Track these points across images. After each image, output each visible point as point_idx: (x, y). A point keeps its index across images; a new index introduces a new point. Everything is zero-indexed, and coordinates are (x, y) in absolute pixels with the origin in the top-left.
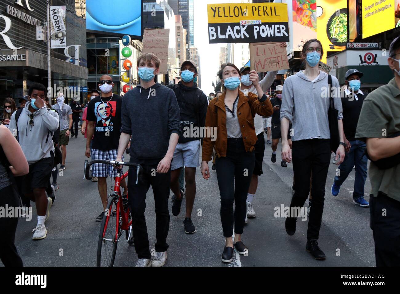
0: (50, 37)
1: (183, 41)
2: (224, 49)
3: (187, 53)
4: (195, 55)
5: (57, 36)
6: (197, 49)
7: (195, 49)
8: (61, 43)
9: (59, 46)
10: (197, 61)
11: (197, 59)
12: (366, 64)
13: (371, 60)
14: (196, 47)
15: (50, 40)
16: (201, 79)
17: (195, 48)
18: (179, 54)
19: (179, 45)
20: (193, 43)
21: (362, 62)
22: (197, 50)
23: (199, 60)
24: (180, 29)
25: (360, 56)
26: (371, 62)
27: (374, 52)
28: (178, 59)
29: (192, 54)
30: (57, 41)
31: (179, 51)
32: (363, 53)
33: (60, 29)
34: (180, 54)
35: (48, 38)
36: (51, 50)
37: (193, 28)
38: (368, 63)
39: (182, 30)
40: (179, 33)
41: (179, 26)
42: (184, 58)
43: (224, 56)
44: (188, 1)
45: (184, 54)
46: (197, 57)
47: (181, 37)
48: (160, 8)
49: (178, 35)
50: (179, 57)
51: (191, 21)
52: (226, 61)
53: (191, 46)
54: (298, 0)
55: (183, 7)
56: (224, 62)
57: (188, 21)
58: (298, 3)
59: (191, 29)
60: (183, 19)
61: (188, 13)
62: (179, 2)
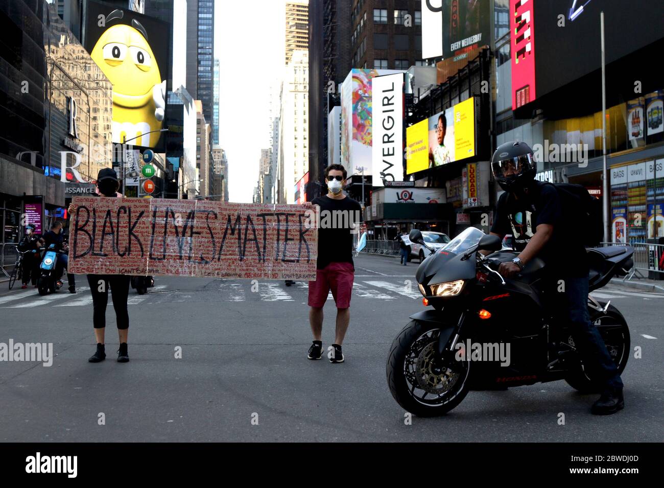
0: (125, 175)
1: (205, 142)
2: (267, 152)
3: (209, 159)
4: (220, 160)
5: (131, 175)
6: (223, 151)
7: (220, 151)
8: (135, 181)
9: (133, 184)
10: (224, 170)
11: (224, 166)
12: (402, 201)
13: (407, 197)
14: (222, 148)
15: (125, 178)
17: (220, 149)
18: (199, 161)
19: (199, 148)
20: (216, 142)
21: (399, 199)
22: (223, 153)
23: (226, 169)
24: (202, 123)
25: (397, 193)
26: (408, 199)
27: (410, 190)
28: (197, 170)
29: (215, 158)
30: (131, 179)
31: (199, 156)
32: (400, 191)
33: (134, 170)
34: (201, 161)
35: (124, 176)
36: (125, 186)
37: (218, 117)
38: (404, 199)
39: (203, 126)
40: (200, 130)
41: (200, 119)
42: (206, 169)
43: (266, 163)
44: (212, 77)
45: (206, 161)
46: (224, 163)
47: (202, 136)
48: (178, 101)
49: (198, 133)
50: (198, 166)
51: (215, 107)
52: (270, 172)
53: (215, 147)
54: (359, 115)
55: (205, 86)
56: (267, 173)
57: (211, 108)
58: (359, 118)
59: (215, 117)
60: (204, 105)
61: (211, 95)
62: (199, 79)
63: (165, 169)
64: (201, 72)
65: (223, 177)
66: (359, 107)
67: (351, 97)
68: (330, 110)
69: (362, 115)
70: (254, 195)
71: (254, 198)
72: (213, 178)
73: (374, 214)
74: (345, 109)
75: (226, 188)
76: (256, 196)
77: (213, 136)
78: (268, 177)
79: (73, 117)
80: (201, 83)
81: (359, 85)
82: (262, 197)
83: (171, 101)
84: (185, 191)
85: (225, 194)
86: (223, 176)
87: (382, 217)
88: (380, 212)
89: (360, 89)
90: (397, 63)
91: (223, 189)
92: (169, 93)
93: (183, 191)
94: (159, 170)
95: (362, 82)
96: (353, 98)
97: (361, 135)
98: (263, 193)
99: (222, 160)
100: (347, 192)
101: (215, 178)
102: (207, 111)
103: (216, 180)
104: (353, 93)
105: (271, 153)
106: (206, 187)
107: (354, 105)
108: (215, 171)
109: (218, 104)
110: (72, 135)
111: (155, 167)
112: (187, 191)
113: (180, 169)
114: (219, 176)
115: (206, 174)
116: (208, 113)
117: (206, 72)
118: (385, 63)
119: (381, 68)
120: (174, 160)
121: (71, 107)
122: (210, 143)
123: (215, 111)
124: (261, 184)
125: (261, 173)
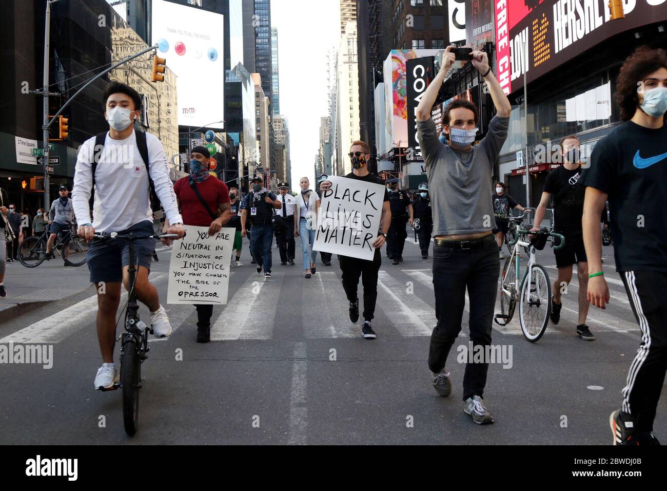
1: (264, 112)
2: (327, 120)
3: (270, 130)
4: (281, 129)
6: (284, 120)
7: (280, 121)
10: (285, 139)
11: (284, 136)
14: (282, 117)
16: (290, 168)
17: (281, 119)
18: (259, 133)
19: (258, 121)
20: (277, 111)
21: (423, 172)
22: (284, 122)
23: (287, 139)
24: (260, 96)
25: (422, 166)
28: (257, 142)
29: (275, 128)
31: (258, 129)
34: (261, 133)
39: (262, 99)
40: (258, 103)
41: (259, 93)
42: (266, 140)
43: (326, 131)
44: (270, 48)
45: (266, 133)
46: (285, 132)
47: (261, 109)
48: (236, 78)
49: (257, 106)
50: (259, 138)
51: (273, 77)
52: (330, 140)
53: (275, 117)
54: (399, 92)
55: (263, 58)
56: (327, 141)
57: (270, 79)
58: (399, 95)
59: (274, 88)
60: (262, 77)
61: (269, 66)
62: (257, 52)
63: (226, 144)
64: (259, 44)
65: (284, 147)
66: (399, 85)
67: (391, 76)
68: (376, 86)
69: (402, 92)
70: (316, 164)
71: (315, 166)
72: (273, 148)
73: (403, 185)
74: (387, 86)
75: (288, 157)
76: (317, 164)
77: (273, 106)
78: (328, 145)
79: (146, 111)
80: (259, 55)
81: (399, 65)
82: (323, 165)
83: (230, 78)
84: (246, 164)
85: (286, 163)
86: (284, 145)
87: (408, 187)
88: (407, 183)
89: (399, 69)
90: (434, 42)
91: (284, 158)
92: (227, 71)
93: (244, 164)
94: (220, 147)
95: (401, 62)
96: (393, 77)
97: (401, 110)
98: (324, 161)
99: (283, 129)
100: (392, 163)
101: (275, 148)
102: (266, 83)
103: (277, 150)
104: (393, 72)
105: (330, 121)
106: (267, 158)
107: (394, 84)
108: (276, 141)
109: (277, 74)
110: (145, 126)
111: (217, 145)
112: (248, 164)
113: (240, 144)
114: (280, 145)
115: (266, 145)
116: (266, 86)
117: (264, 44)
118: (422, 43)
119: (418, 47)
120: (235, 136)
121: (144, 103)
122: (270, 113)
123: (273, 81)
124: (322, 152)
125: (322, 141)
